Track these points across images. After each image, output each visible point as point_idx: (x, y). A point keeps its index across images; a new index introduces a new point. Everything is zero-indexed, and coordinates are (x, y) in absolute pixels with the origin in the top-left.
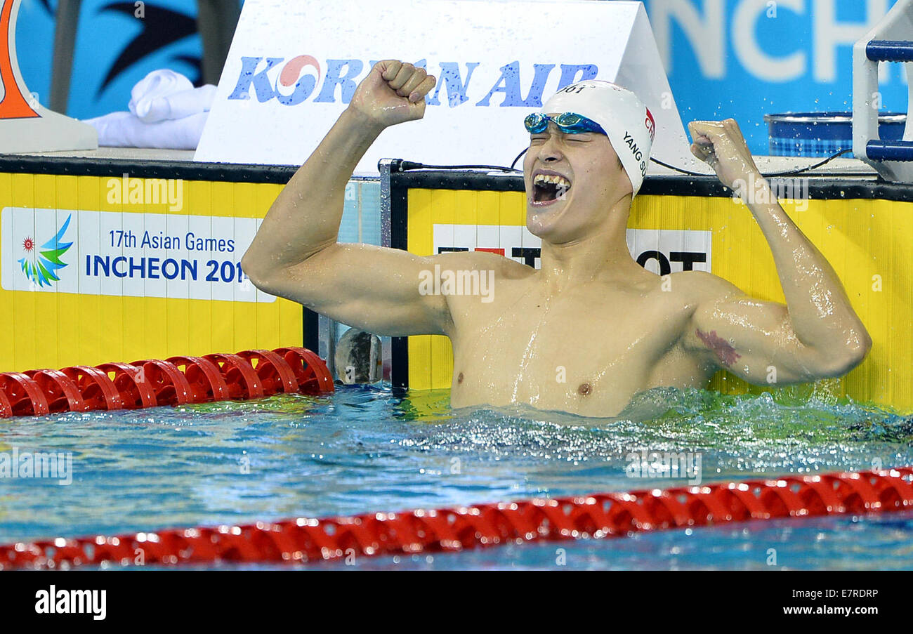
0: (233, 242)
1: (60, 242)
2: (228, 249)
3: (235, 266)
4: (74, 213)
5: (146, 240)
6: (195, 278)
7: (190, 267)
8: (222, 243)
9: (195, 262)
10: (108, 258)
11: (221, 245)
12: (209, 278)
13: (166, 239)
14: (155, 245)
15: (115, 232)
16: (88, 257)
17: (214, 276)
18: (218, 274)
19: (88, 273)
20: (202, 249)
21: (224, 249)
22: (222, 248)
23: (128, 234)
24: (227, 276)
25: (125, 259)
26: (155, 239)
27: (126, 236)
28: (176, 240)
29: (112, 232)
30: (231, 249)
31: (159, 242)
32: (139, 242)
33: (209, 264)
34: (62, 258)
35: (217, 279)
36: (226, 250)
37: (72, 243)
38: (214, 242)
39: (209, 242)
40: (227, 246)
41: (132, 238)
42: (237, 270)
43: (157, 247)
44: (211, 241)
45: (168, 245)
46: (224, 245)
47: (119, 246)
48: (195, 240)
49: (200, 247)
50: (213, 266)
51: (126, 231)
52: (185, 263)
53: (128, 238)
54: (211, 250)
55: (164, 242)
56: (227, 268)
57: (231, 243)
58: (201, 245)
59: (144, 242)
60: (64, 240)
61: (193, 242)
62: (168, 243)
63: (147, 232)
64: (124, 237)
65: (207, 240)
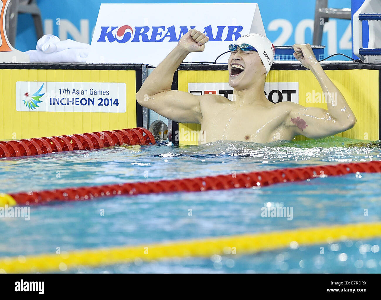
0: (109, 91)
1: (39, 93)
2: (107, 94)
3: (109, 100)
4: (45, 83)
5: (74, 92)
6: (93, 105)
7: (91, 101)
8: (104, 92)
9: (94, 99)
10: (59, 99)
11: (104, 93)
12: (99, 105)
13: (82, 91)
14: (78, 93)
15: (61, 90)
16: (51, 98)
17: (101, 104)
18: (103, 103)
19: (51, 104)
20: (96, 94)
21: (105, 94)
22: (104, 94)
23: (67, 90)
24: (106, 104)
25: (66, 99)
26: (78, 91)
27: (66, 90)
28: (86, 92)
29: (60, 89)
30: (108, 94)
31: (79, 92)
32: (71, 92)
33: (99, 100)
34: (40, 99)
35: (102, 105)
36: (106, 94)
37: (44, 94)
38: (101, 92)
39: (99, 92)
40: (106, 93)
41: (68, 91)
42: (110, 102)
43: (78, 94)
44: (100, 91)
45: (82, 93)
46: (105, 93)
47: (63, 94)
48: (93, 91)
49: (95, 93)
50: (101, 100)
51: (66, 89)
52: (89, 99)
53: (67, 91)
54: (100, 94)
55: (81, 92)
56: (106, 101)
57: (108, 92)
58: (96, 93)
59: (73, 93)
60: (41, 93)
61: (93, 92)
62: (83, 93)
63: (74, 89)
64: (65, 91)
65: (98, 91)
